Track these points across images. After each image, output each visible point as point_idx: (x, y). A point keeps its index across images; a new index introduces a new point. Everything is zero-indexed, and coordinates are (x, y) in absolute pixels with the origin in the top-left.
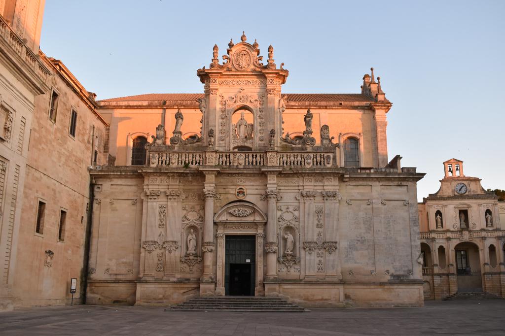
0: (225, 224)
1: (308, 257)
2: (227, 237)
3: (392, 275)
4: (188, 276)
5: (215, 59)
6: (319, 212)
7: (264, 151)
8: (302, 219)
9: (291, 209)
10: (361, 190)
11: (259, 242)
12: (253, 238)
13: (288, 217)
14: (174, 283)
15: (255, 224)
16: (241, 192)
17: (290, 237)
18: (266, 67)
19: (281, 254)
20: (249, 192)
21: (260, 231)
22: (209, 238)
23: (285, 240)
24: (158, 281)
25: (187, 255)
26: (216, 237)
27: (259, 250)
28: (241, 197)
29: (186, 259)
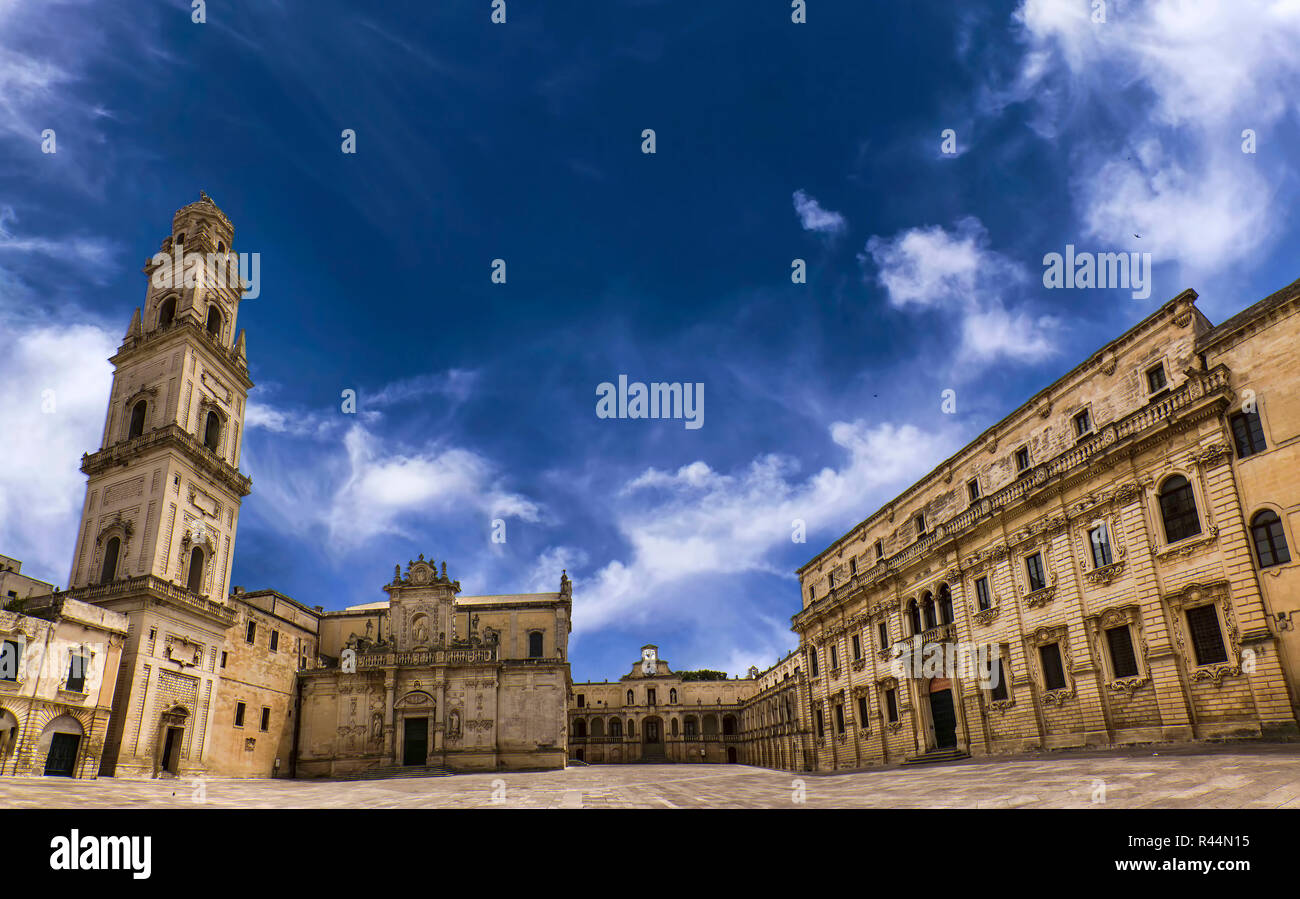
0: (404, 711)
1: (469, 733)
2: (406, 720)
3: (539, 745)
4: (374, 752)
5: (398, 576)
6: (480, 697)
7: (433, 650)
8: (465, 703)
9: (458, 695)
10: (518, 678)
11: (430, 722)
12: (425, 720)
13: (454, 702)
14: (361, 758)
15: (427, 710)
16: (417, 684)
17: (455, 718)
18: (440, 581)
19: (447, 731)
20: (424, 683)
21: (431, 714)
22: (388, 721)
23: (451, 720)
24: (348, 757)
25: (373, 736)
26: (395, 720)
27: (430, 730)
28: (417, 688)
29: (371, 740)
